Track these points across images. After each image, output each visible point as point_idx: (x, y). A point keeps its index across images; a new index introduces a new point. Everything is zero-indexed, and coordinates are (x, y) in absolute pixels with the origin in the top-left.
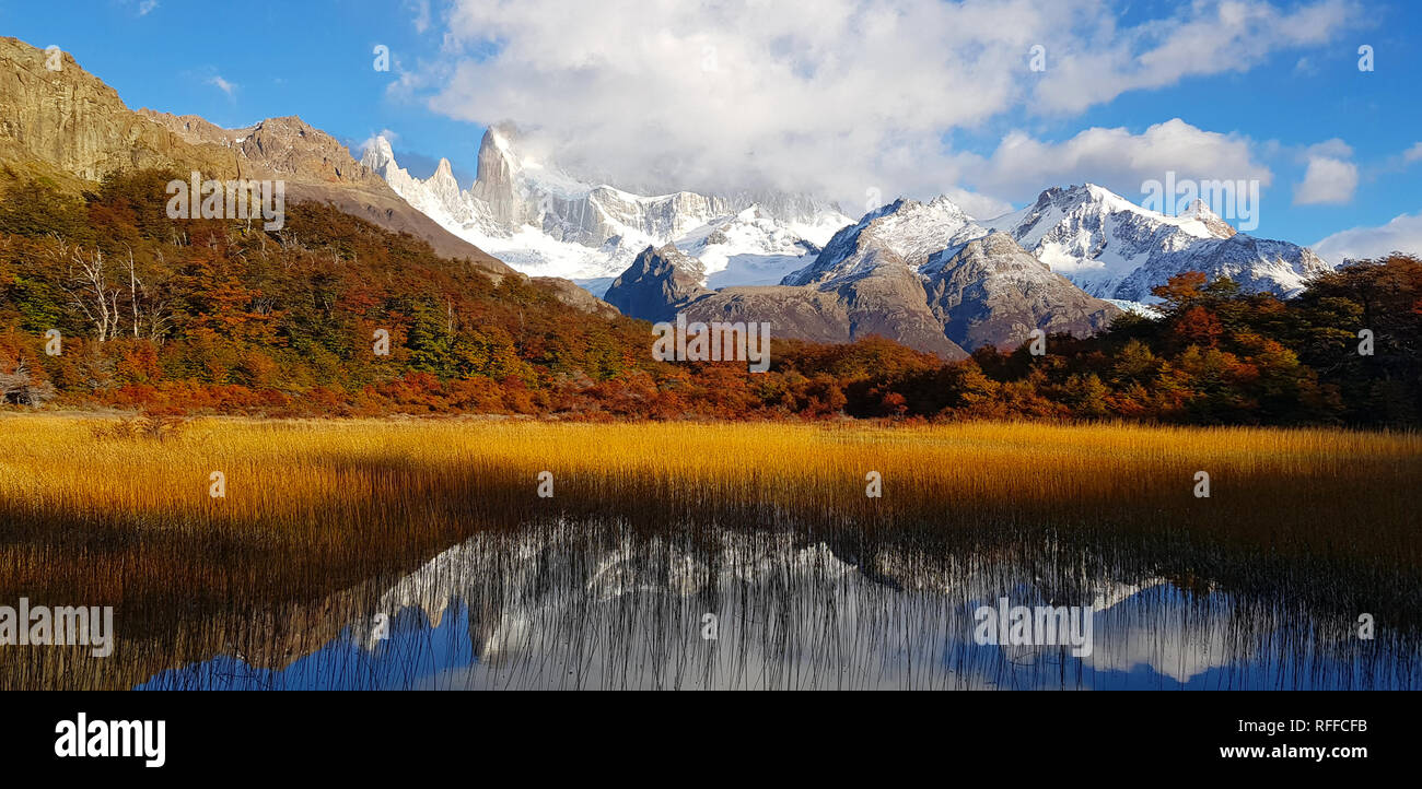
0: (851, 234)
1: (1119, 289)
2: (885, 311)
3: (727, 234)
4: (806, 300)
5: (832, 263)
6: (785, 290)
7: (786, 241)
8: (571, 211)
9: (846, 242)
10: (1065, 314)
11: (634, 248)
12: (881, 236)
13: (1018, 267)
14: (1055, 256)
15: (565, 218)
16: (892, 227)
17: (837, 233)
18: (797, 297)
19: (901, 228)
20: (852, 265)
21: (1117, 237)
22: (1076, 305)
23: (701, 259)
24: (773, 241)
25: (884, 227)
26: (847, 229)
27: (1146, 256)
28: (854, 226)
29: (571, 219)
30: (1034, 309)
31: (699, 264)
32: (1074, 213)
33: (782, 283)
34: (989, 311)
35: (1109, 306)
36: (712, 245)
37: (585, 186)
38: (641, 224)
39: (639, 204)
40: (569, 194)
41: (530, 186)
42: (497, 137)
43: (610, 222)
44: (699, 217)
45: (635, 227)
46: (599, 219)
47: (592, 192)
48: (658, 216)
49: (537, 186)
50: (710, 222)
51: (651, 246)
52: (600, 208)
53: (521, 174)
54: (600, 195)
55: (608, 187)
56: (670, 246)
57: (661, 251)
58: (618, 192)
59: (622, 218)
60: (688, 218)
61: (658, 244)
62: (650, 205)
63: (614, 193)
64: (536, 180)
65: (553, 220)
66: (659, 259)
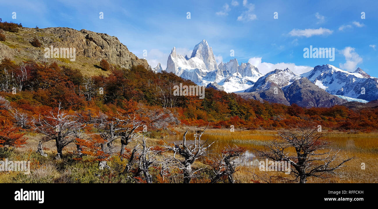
0: (263, 79)
1: (338, 92)
2: (273, 99)
3: (230, 79)
4: (252, 96)
5: (258, 86)
6: (246, 93)
7: (245, 81)
8: (190, 75)
9: (262, 81)
10: (323, 99)
11: (206, 83)
12: (271, 79)
13: (310, 87)
14: (319, 84)
15: (189, 76)
16: (274, 77)
17: (259, 79)
18: (249, 95)
19: (277, 77)
20: (264, 87)
21: (337, 78)
22: (326, 97)
23: (224, 86)
24: (242, 81)
25: (272, 77)
26: (261, 78)
27: (345, 83)
28: (264, 77)
30: (315, 98)
31: (223, 87)
32: (324, 72)
33: (245, 92)
34: (302, 98)
35: (336, 97)
36: (226, 82)
37: (193, 68)
38: (208, 77)
39: (207, 72)
40: (189, 70)
41: (179, 69)
42: (172, 57)
43: (200, 77)
44: (222, 75)
45: (206, 78)
46: (197, 76)
47: (195, 70)
48: (212, 75)
49: (181, 69)
50: (225, 77)
51: (210, 83)
52: (197, 74)
53: (178, 66)
54: (197, 70)
55: (199, 69)
56: (215, 83)
57: (213, 84)
58: (202, 69)
59: (203, 76)
60: (220, 76)
61: (212, 82)
62: (210, 73)
63: (201, 70)
64: (181, 67)
65: (186, 77)
66: (212, 86)
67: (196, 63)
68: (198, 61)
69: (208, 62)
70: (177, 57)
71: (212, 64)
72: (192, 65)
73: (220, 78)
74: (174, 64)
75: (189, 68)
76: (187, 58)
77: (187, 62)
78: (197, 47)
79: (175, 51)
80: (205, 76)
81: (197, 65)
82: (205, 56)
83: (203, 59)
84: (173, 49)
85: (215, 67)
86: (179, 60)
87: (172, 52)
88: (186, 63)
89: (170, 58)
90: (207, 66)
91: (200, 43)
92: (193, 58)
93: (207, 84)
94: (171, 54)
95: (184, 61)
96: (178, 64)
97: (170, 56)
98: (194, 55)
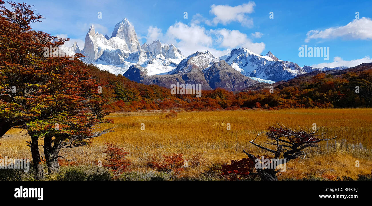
0: (185, 61)
1: (251, 74)
2: (195, 81)
3: (153, 61)
4: (174, 78)
5: (181, 68)
6: (169, 76)
7: (169, 63)
8: (111, 55)
9: (184, 63)
10: (239, 80)
12: (193, 61)
13: (227, 69)
14: (236, 66)
15: (109, 57)
16: (196, 59)
17: (182, 61)
18: (172, 77)
19: (198, 60)
20: (186, 69)
21: (250, 61)
22: (241, 78)
23: (147, 68)
24: (165, 63)
25: (193, 59)
26: (184, 60)
27: (257, 66)
28: (186, 59)
29: (111, 57)
30: (231, 80)
32: (240, 55)
33: (168, 74)
34: (220, 80)
35: (249, 78)
36: (149, 64)
37: (114, 49)
38: (130, 59)
39: (129, 54)
40: (110, 51)
41: (99, 49)
42: (90, 36)
43: (122, 58)
44: (145, 57)
45: (128, 60)
46: (119, 57)
47: (117, 50)
48: (134, 57)
49: (101, 49)
50: (148, 58)
51: (133, 65)
52: (119, 55)
53: (97, 46)
54: (119, 51)
55: (121, 49)
56: (138, 65)
57: (136, 66)
58: (124, 50)
59: (125, 57)
60: (143, 57)
61: (135, 64)
62: (132, 54)
63: (122, 50)
64: (101, 47)
65: (106, 58)
66: (135, 68)
67: (118, 43)
68: (119, 42)
69: (131, 43)
70: (96, 36)
71: (135, 45)
72: (113, 44)
73: (143, 60)
74: (93, 43)
75: (110, 48)
76: (107, 37)
77: (107, 41)
78: (118, 26)
79: (93, 29)
80: (127, 57)
81: (119, 45)
82: (127, 36)
83: (125, 40)
84: (92, 27)
85: (138, 48)
86: (98, 39)
87: (90, 30)
88: (106, 43)
89: (87, 37)
90: (130, 46)
91: (121, 22)
92: (114, 38)
93: (129, 66)
94: (89, 32)
95: (103, 41)
96: (97, 43)
97: (88, 35)
98: (114, 35)
